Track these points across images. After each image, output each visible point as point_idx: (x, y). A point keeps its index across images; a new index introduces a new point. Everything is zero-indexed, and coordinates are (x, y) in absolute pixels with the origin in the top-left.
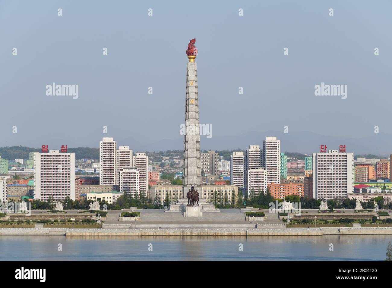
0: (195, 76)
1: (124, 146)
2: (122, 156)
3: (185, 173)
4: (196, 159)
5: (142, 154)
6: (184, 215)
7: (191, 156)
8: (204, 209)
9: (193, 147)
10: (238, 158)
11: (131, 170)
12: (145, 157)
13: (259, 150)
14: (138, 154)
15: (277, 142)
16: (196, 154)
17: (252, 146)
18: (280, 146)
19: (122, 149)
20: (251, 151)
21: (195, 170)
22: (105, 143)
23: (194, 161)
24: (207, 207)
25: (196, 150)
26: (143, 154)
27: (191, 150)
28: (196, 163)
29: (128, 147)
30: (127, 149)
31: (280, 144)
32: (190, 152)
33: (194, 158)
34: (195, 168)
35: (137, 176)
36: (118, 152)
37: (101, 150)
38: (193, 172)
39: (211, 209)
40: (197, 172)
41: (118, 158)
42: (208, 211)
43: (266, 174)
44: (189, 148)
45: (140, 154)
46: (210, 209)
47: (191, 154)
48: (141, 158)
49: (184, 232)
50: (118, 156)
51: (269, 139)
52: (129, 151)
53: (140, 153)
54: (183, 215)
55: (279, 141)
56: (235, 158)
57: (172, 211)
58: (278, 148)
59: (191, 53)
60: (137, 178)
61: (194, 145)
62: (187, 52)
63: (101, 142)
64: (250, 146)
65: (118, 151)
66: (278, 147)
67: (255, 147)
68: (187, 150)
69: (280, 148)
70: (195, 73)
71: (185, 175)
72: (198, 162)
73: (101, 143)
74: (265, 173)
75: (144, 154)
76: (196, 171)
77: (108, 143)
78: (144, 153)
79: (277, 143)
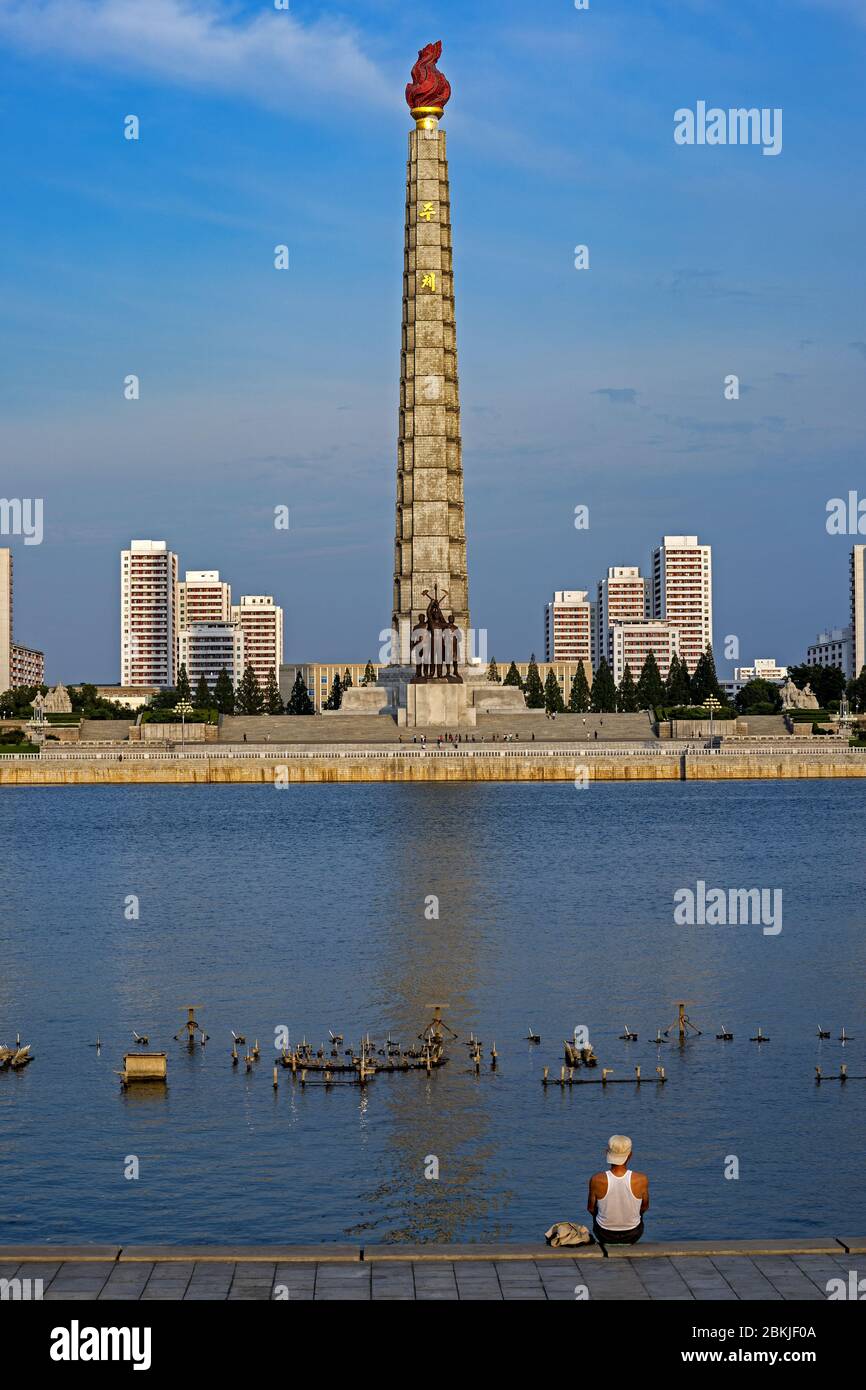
0: (441, 182)
1: (203, 573)
2: (195, 604)
3: (404, 565)
4: (446, 509)
5: (262, 601)
6: (401, 718)
7: (425, 496)
8: (481, 703)
9: (432, 460)
10: (571, 609)
11: (217, 629)
12: (271, 608)
13: (641, 581)
14: (249, 599)
15: (700, 552)
16: (445, 488)
17: (617, 570)
18: (709, 564)
19: (194, 578)
20: (617, 585)
21: (441, 551)
22: (140, 557)
23: (438, 514)
24: (490, 695)
25: (445, 471)
26: (265, 601)
27: (425, 472)
28: (447, 523)
29: (216, 574)
30: (211, 579)
31: (709, 557)
32: (421, 478)
33: (439, 505)
34: (444, 543)
35: (239, 648)
36: (182, 591)
37: (126, 580)
38: (435, 557)
39: (510, 704)
40: (449, 559)
41: (183, 609)
42: (493, 712)
43: (677, 640)
44: (417, 465)
45: (254, 601)
46: (504, 703)
47: (426, 487)
48: (258, 613)
49: (401, 767)
50: (183, 602)
51: (672, 542)
52: (219, 585)
53: (254, 597)
54: (395, 718)
55: (708, 549)
56: (563, 609)
57: (352, 710)
58: (703, 571)
59: (423, 94)
60: (239, 656)
61: (438, 451)
62: (407, 93)
63: (124, 554)
64: (611, 569)
65: (181, 586)
66: (703, 567)
67: (627, 571)
68: (411, 473)
69: (709, 571)
70: (438, 172)
71: (404, 571)
72: (452, 520)
73: (126, 559)
74: (674, 636)
75: (269, 601)
76: (445, 556)
77: (149, 557)
78: (267, 598)
79: (702, 556)
